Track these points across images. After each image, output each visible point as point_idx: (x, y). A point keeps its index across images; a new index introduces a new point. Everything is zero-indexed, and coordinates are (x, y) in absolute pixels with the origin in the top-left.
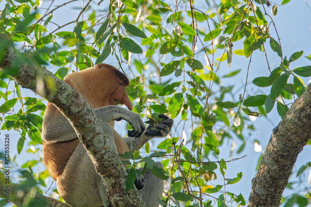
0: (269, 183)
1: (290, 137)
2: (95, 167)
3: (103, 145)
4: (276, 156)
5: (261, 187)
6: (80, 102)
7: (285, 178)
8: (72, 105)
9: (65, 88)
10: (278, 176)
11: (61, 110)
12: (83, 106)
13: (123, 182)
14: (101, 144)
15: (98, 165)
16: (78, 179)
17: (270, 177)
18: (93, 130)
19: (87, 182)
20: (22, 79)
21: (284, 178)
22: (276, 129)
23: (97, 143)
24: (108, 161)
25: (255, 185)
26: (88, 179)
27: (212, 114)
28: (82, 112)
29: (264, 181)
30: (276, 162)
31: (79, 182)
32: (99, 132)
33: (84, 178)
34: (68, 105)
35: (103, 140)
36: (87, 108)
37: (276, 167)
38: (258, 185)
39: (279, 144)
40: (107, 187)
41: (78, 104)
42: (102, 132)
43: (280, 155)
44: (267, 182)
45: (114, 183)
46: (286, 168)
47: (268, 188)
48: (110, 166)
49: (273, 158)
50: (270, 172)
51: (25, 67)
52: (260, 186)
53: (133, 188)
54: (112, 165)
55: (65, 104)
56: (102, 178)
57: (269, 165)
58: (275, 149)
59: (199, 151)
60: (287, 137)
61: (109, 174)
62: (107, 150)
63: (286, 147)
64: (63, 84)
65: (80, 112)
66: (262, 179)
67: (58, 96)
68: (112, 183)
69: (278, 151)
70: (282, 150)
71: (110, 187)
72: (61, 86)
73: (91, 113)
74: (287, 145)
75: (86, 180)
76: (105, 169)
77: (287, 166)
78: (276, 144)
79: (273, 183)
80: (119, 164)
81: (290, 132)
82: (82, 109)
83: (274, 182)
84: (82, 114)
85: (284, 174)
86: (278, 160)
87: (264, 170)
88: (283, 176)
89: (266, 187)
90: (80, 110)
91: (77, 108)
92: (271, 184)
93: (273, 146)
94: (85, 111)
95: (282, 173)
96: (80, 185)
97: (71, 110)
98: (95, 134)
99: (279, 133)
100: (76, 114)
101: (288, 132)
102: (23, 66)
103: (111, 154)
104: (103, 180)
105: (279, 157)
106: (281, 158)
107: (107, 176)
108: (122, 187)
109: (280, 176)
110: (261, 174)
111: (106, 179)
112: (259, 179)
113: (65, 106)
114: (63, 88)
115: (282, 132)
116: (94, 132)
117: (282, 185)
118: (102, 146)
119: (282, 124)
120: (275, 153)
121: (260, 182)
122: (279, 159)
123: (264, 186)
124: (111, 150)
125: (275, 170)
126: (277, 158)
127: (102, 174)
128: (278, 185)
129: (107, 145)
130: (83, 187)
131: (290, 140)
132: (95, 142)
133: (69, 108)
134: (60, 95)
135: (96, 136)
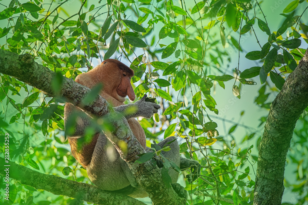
0: (274, 149)
1: (289, 109)
2: (121, 155)
3: (125, 135)
4: (278, 125)
5: (268, 153)
6: (101, 102)
7: (288, 143)
8: (94, 106)
9: (86, 92)
10: (282, 142)
11: (85, 111)
12: (104, 105)
13: (146, 165)
14: (123, 135)
15: (123, 153)
16: (104, 168)
17: (274, 143)
18: (115, 124)
19: (113, 169)
20: (48, 90)
21: (286, 143)
22: (275, 102)
23: (119, 135)
24: (131, 149)
25: (262, 152)
26: (113, 166)
27: (208, 79)
28: (104, 110)
29: (269, 147)
30: (278, 131)
31: (106, 170)
32: (120, 125)
33: (109, 166)
34: (91, 106)
35: (125, 131)
36: (108, 106)
37: (279, 135)
38: (265, 152)
39: (279, 115)
40: (133, 170)
41: (99, 104)
42: (123, 124)
43: (281, 124)
44: (272, 148)
45: (138, 167)
46: (288, 134)
47: (273, 153)
48: (133, 153)
49: (275, 127)
50: (274, 139)
51: (50, 80)
52: (266, 152)
53: (156, 168)
54: (135, 151)
55: (88, 105)
56: (128, 163)
57: (273, 134)
58: (276, 120)
59: (201, 113)
60: (286, 108)
61: (134, 160)
62: (130, 140)
63: (285, 117)
64: (84, 89)
65: (102, 110)
66: (268, 146)
67: (81, 100)
68: (137, 167)
69: (279, 121)
70: (282, 120)
71: (135, 170)
72: (82, 91)
73: (112, 110)
74: (286, 115)
75: (112, 167)
76: (129, 156)
77: (288, 132)
78: (276, 115)
79: (277, 148)
80: (141, 149)
81: (288, 104)
82: (103, 108)
83: (279, 147)
84: (104, 112)
85: (286, 140)
86: (280, 129)
87: (268, 138)
88: (285, 141)
89: (272, 152)
90: (101, 109)
91: (99, 107)
92: (276, 149)
93: (274, 117)
94: (106, 109)
95: (284, 139)
96: (107, 172)
97: (93, 110)
98: (117, 127)
99: (278, 106)
100: (98, 113)
101: (286, 104)
102: (47, 79)
103: (133, 143)
104: (128, 165)
105: (281, 126)
106: (282, 126)
107: (132, 161)
108: (146, 169)
109: (283, 142)
110: (266, 141)
111: (131, 164)
112: (265, 146)
113: (89, 108)
114: (85, 93)
115: (281, 105)
116: (116, 125)
117: (285, 149)
118: (125, 137)
119: (280, 98)
120: (277, 123)
121: (266, 148)
122: (280, 127)
123: (270, 152)
124: (132, 139)
125: (278, 137)
126: (279, 127)
127: (127, 160)
128: (282, 149)
129: (129, 135)
130: (110, 174)
131: (288, 111)
132: (118, 134)
133: (92, 109)
134: (83, 99)
135: (118, 129)
